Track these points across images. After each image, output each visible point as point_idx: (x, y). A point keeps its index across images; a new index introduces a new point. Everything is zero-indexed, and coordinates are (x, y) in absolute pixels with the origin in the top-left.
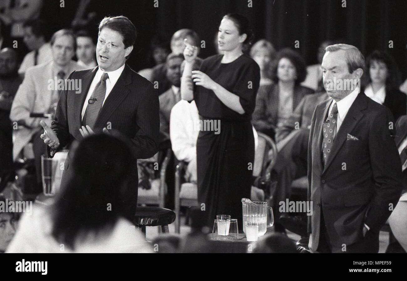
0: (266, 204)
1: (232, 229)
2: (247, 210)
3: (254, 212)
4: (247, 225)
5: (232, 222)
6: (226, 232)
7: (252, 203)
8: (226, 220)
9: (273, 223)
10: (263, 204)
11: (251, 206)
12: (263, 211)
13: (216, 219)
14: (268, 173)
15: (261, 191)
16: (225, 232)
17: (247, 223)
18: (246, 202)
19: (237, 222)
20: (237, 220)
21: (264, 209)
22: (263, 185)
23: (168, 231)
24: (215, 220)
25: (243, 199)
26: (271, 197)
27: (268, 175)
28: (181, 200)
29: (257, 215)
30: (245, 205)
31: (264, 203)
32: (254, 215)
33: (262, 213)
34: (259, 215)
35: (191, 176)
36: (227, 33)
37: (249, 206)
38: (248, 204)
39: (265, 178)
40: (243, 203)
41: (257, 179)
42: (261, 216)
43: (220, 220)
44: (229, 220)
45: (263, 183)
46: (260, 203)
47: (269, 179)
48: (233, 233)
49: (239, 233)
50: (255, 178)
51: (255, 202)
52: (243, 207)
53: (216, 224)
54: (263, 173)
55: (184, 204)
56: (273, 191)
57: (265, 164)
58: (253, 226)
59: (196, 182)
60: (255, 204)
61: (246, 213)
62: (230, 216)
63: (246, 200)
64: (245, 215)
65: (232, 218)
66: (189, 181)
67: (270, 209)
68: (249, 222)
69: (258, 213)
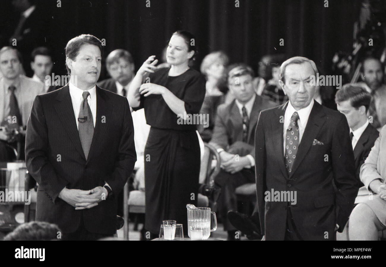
0: (210, 209)
1: (178, 233)
2: (192, 215)
3: (199, 218)
4: (192, 230)
5: (177, 226)
6: (172, 237)
7: (196, 209)
8: (172, 225)
9: (216, 227)
10: (206, 209)
11: (196, 211)
12: (207, 216)
13: (163, 224)
14: (212, 180)
15: (206, 198)
16: (170, 237)
17: (192, 228)
18: (191, 207)
19: (182, 226)
20: (182, 225)
21: (207, 214)
22: (207, 192)
23: (117, 236)
24: (161, 225)
25: (188, 205)
26: (215, 203)
27: (212, 183)
28: (129, 206)
29: (201, 220)
30: (190, 210)
31: (208, 209)
32: (198, 220)
33: (206, 218)
34: (204, 220)
35: (138, 183)
36: (178, 49)
37: (193, 211)
38: (193, 209)
39: (210, 185)
40: (188, 208)
41: (202, 186)
42: (205, 221)
43: (166, 225)
44: (175, 225)
45: (207, 190)
46: (204, 209)
47: (213, 186)
48: (179, 238)
49: (184, 237)
50: (201, 185)
51: (200, 208)
52: (188, 212)
53: (163, 229)
54: (207, 180)
55: (132, 211)
56: (216, 197)
57: (209, 172)
59: (144, 190)
60: (199, 210)
61: (191, 218)
62: (176, 221)
63: (191, 206)
64: (189, 220)
65: (177, 223)
66: (137, 189)
67: (214, 215)
68: (193, 227)
69: (203, 218)
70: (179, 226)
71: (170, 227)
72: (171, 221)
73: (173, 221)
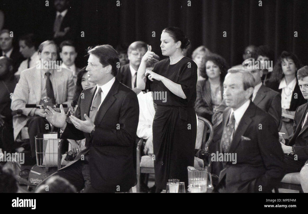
0: (206, 170)
1: (181, 189)
2: (192, 175)
3: (197, 177)
7: (195, 170)
9: (212, 185)
10: (203, 170)
11: (195, 172)
13: (168, 182)
14: (207, 147)
15: (202, 161)
18: (190, 169)
21: (204, 174)
22: (203, 156)
26: (209, 165)
27: (206, 149)
28: (141, 168)
30: (190, 171)
32: (197, 179)
33: (203, 177)
34: (201, 179)
35: (148, 150)
36: (166, 42)
37: (193, 172)
38: (192, 170)
40: (188, 170)
41: (199, 151)
43: (171, 183)
44: (178, 183)
45: (203, 154)
46: (201, 170)
47: (207, 151)
50: (197, 150)
51: (198, 169)
53: (168, 186)
54: (203, 146)
58: (196, 187)
60: (197, 171)
61: (191, 177)
62: (179, 180)
65: (180, 181)
66: (147, 154)
67: (209, 174)
68: (193, 184)
69: (200, 177)
70: (181, 184)
71: (175, 185)
72: (175, 180)
73: (177, 180)
